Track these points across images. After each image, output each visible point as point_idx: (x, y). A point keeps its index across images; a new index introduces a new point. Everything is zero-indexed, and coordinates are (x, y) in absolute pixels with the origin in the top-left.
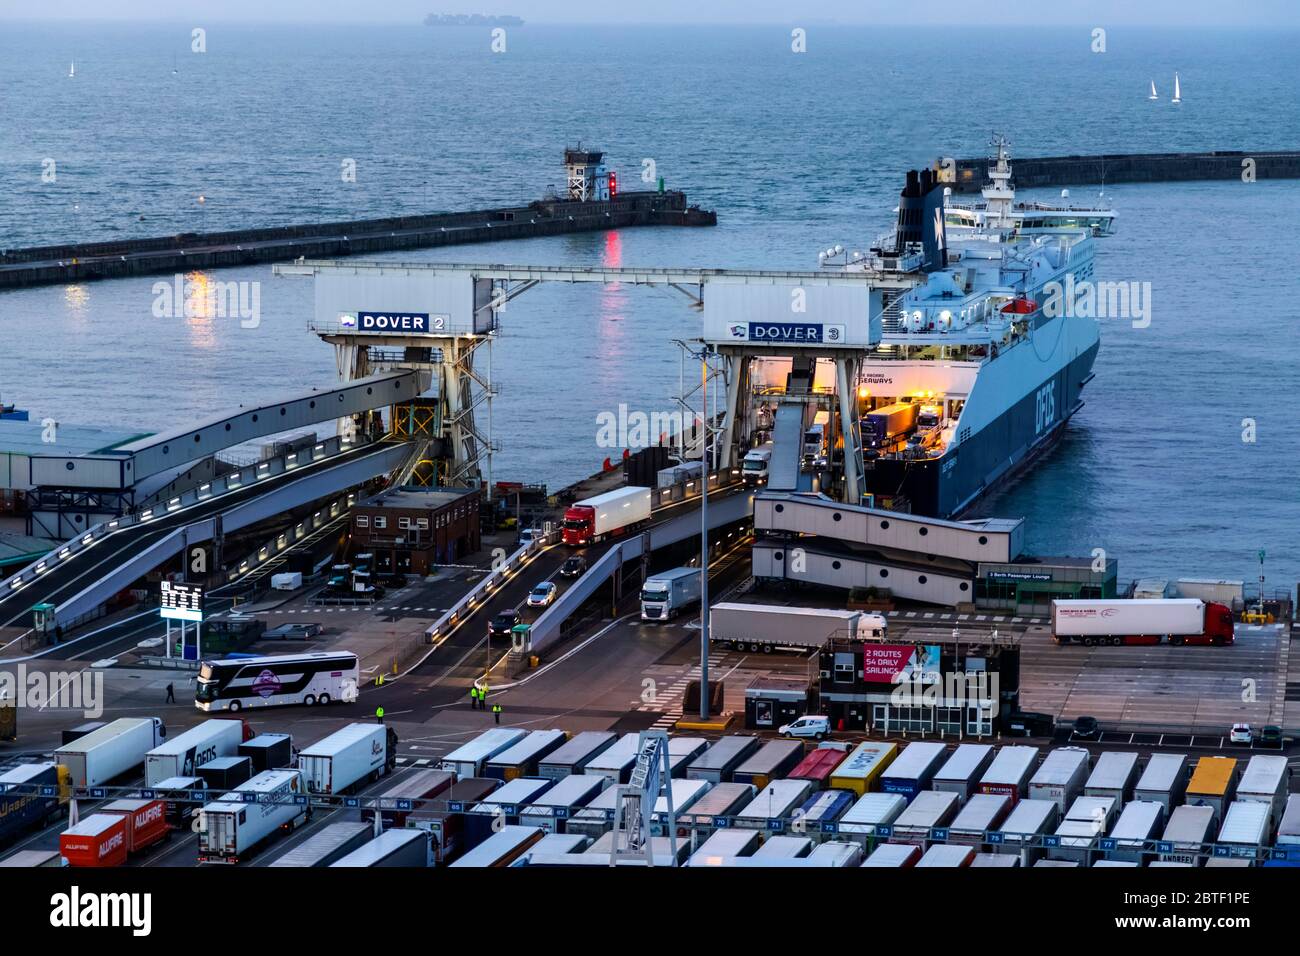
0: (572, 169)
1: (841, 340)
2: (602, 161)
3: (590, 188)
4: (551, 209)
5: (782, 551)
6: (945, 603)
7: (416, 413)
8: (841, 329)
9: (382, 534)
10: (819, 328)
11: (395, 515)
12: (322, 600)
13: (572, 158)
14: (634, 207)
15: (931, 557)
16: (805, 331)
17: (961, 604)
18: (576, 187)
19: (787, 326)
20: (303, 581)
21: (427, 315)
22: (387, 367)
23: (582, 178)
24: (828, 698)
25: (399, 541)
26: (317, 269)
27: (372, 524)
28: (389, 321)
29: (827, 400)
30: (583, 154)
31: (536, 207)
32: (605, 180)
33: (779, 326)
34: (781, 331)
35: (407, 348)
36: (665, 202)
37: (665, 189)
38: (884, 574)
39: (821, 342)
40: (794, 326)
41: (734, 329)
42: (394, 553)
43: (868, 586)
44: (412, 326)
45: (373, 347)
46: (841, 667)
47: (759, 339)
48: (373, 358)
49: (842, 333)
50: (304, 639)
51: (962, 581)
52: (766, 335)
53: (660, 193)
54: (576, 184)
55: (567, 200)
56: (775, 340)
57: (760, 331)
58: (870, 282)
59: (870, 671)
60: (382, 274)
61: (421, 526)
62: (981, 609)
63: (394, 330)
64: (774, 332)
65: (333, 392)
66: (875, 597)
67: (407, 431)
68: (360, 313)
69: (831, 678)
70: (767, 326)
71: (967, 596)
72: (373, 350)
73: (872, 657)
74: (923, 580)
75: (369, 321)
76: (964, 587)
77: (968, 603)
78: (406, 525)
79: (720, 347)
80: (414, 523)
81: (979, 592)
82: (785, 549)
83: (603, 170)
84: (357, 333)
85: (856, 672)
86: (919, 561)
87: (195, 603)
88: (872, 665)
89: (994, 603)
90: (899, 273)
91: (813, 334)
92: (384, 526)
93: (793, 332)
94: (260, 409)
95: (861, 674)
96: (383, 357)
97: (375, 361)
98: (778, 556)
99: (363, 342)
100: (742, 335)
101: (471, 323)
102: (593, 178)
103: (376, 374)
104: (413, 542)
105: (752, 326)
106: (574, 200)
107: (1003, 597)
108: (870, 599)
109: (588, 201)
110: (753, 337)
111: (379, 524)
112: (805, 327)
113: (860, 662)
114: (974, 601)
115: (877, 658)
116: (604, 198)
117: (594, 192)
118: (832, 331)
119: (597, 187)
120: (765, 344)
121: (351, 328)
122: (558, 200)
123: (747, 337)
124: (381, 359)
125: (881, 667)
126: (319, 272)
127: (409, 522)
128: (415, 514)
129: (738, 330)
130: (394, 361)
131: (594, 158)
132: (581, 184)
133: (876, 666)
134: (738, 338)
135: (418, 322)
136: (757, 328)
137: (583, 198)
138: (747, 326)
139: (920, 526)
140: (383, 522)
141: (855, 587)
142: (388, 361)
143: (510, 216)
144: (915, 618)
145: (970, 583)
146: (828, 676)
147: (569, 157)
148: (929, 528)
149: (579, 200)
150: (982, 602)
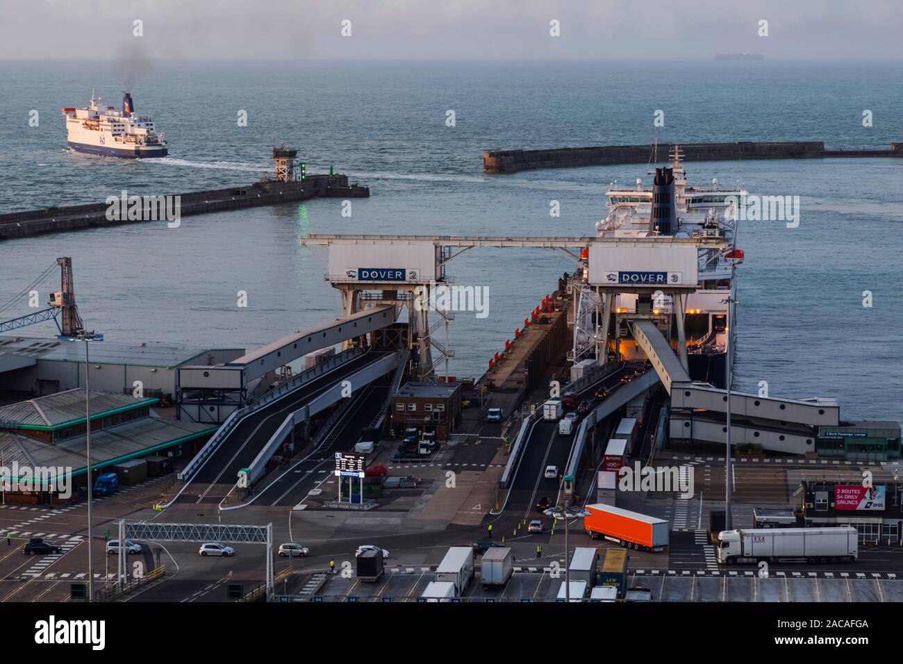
0: (278, 161)
1: (679, 282)
2: (297, 156)
3: (290, 173)
4: (267, 187)
5: (689, 421)
6: (796, 453)
7: (387, 333)
8: (679, 275)
9: (413, 414)
10: (665, 274)
11: (421, 402)
12: (399, 460)
13: (278, 154)
14: (316, 185)
15: (784, 423)
16: (656, 277)
17: (808, 453)
18: (281, 173)
19: (644, 274)
20: (375, 447)
21: (405, 270)
22: (374, 304)
23: (285, 167)
24: (811, 520)
25: (427, 419)
26: (330, 241)
27: (407, 409)
28: (379, 274)
29: (666, 317)
30: (285, 152)
31: (257, 186)
32: (298, 168)
33: (639, 273)
34: (640, 277)
35: (384, 291)
36: (335, 181)
37: (334, 174)
38: (757, 435)
39: (666, 283)
40: (648, 273)
41: (609, 276)
42: (424, 427)
43: (747, 442)
44: (395, 277)
45: (364, 291)
46: (820, 501)
47: (625, 282)
48: (364, 298)
49: (680, 278)
50: (413, 488)
51: (807, 438)
52: (630, 280)
53: (331, 176)
54: (281, 171)
55: (275, 181)
56: (637, 283)
57: (626, 277)
58: (698, 244)
59: (839, 502)
60: (374, 243)
61: (441, 409)
62: (824, 457)
63: (383, 279)
64: (635, 277)
65: (351, 321)
66: (753, 450)
67: (382, 344)
68: (359, 269)
69: (814, 508)
70: (630, 274)
71: (811, 448)
72: (364, 292)
73: (841, 494)
74: (782, 438)
75: (366, 274)
76: (809, 442)
77: (812, 453)
78: (429, 409)
79: (600, 287)
80: (435, 407)
81: (820, 444)
82: (692, 420)
83: (297, 161)
84: (358, 282)
85: (830, 504)
86: (776, 426)
87: (360, 466)
88: (841, 499)
89: (829, 452)
90: (717, 239)
91: (661, 279)
92: (414, 409)
93: (648, 277)
94: (312, 334)
95: (833, 505)
96: (370, 297)
97: (366, 300)
98: (687, 425)
99: (358, 288)
100: (614, 280)
101: (434, 275)
102: (291, 167)
103: (367, 310)
104: (436, 420)
105: (621, 274)
106: (279, 181)
107: (835, 448)
108: (750, 451)
109: (289, 182)
110: (621, 281)
111: (411, 408)
112: (656, 274)
113: (832, 497)
114: (816, 451)
115: (844, 494)
116: (298, 180)
117: (292, 176)
118: (674, 276)
119: (294, 174)
120: (630, 285)
121: (354, 279)
122: (270, 182)
123: (617, 281)
124: (369, 298)
125: (847, 500)
126: (332, 243)
127: (431, 407)
128: (435, 401)
129: (612, 277)
130: (378, 300)
131: (292, 154)
132: (284, 171)
133: (844, 499)
134: (611, 281)
135: (399, 274)
136: (624, 275)
137: (286, 180)
138: (617, 274)
139: (780, 404)
140: (414, 407)
141: (738, 444)
142: (374, 300)
143: (244, 193)
144: (782, 463)
145: (813, 440)
146: (812, 506)
147: (277, 153)
148: (786, 405)
149: (283, 180)
150: (821, 451)
